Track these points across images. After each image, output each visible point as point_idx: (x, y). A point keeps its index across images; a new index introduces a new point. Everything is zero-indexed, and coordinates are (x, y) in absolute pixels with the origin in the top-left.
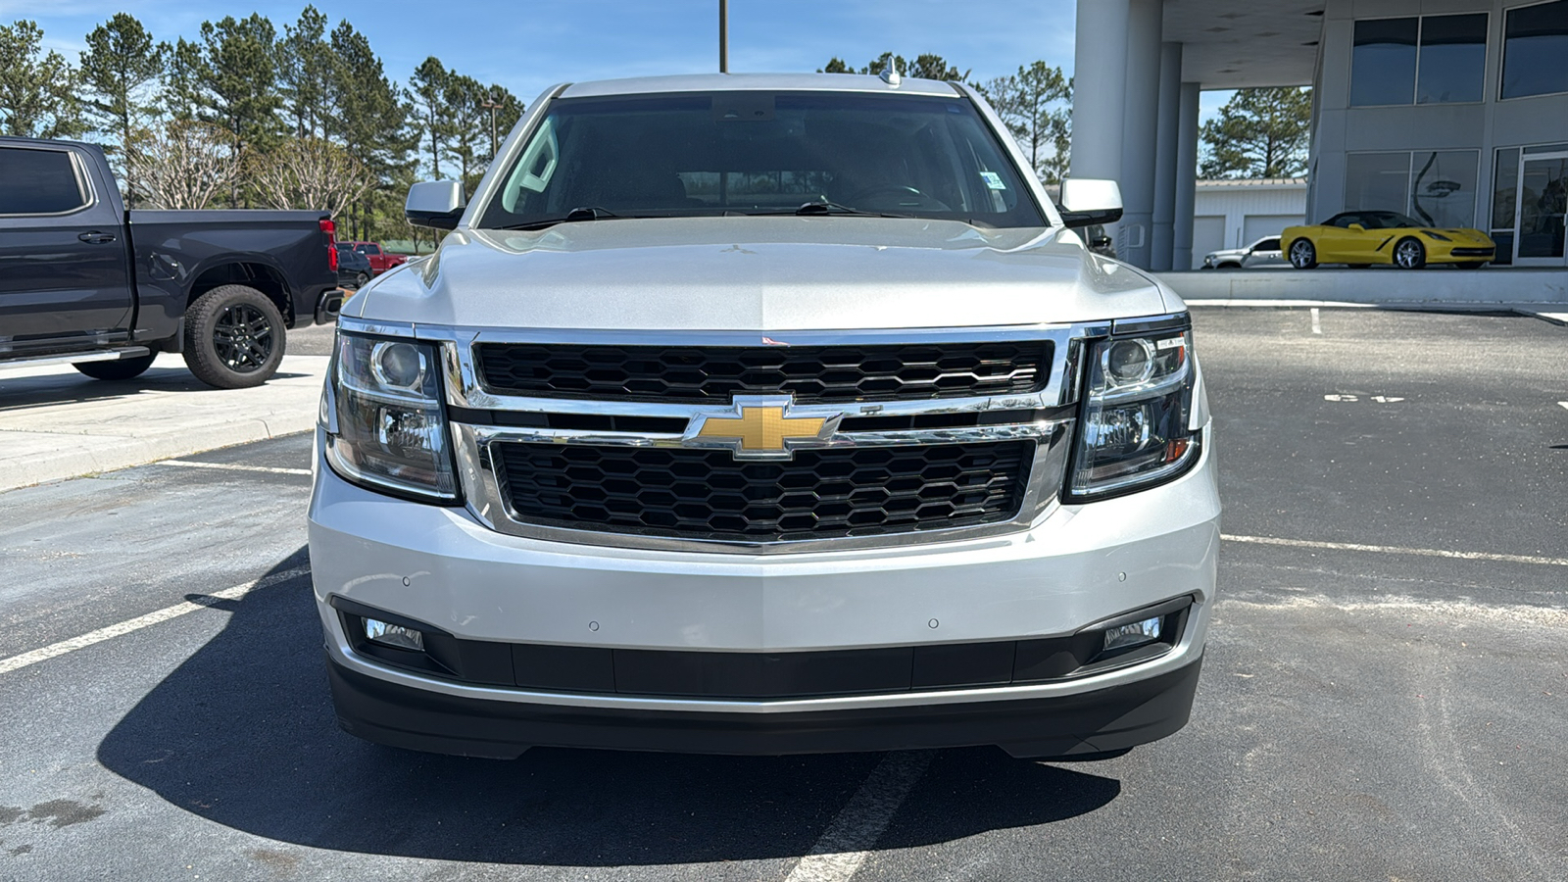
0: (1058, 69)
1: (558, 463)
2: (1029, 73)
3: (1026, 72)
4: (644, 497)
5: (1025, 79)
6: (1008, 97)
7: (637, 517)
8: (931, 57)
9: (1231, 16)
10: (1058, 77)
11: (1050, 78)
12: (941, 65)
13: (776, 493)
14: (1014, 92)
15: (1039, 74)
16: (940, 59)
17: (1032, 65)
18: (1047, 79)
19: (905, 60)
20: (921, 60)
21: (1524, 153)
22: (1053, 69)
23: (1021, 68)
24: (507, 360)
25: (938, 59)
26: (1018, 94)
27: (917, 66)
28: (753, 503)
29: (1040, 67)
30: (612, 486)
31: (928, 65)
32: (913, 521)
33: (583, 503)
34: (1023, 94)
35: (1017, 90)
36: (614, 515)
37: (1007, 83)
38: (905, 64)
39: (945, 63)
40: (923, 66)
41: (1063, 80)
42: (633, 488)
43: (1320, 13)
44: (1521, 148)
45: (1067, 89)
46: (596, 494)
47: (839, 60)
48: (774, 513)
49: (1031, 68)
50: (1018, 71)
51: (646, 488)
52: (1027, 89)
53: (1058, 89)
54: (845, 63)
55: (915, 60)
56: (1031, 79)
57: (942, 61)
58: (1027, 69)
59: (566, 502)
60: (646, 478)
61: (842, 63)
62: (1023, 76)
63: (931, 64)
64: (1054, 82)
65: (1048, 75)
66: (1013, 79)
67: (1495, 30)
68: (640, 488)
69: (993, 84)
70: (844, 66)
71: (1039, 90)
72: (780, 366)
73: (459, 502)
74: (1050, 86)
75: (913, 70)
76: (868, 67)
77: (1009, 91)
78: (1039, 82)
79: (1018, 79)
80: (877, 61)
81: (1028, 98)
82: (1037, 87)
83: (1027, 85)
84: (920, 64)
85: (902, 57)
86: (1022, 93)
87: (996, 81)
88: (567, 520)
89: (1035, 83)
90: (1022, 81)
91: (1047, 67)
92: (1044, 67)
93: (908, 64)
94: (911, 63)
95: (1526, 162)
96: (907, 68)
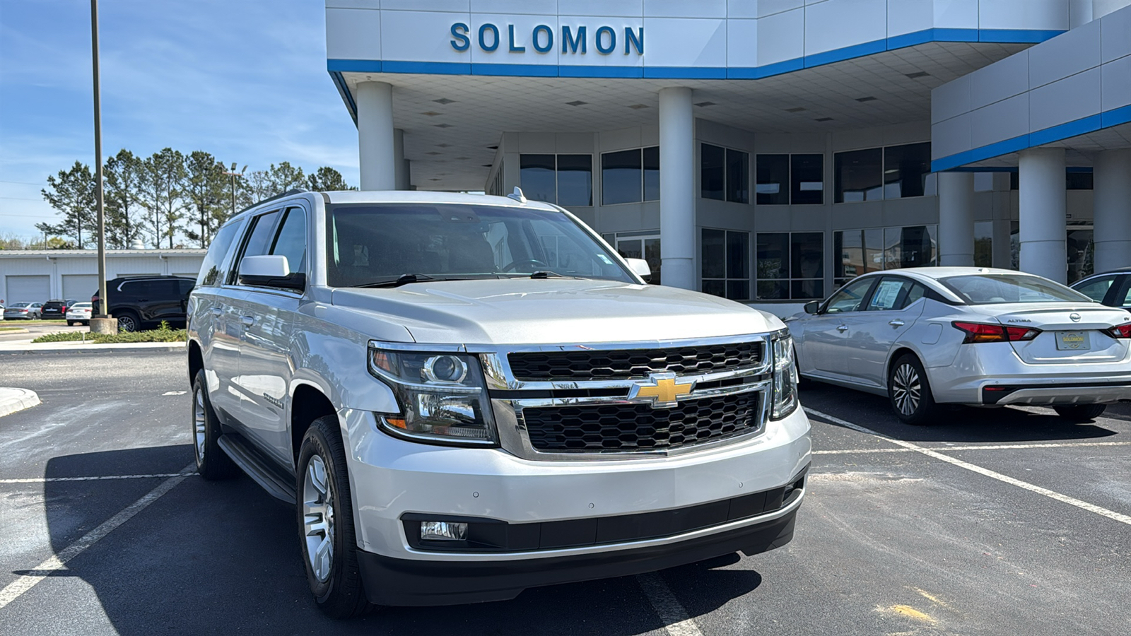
0: (300, 168)
1: (555, 418)
2: (279, 170)
3: (276, 169)
4: (604, 433)
5: (276, 174)
6: (264, 185)
7: (600, 444)
8: (202, 153)
9: (443, 146)
10: (300, 174)
11: (294, 174)
12: (210, 160)
13: (666, 425)
14: (268, 182)
15: (286, 170)
16: (210, 155)
17: (280, 164)
18: (292, 174)
19: (182, 154)
20: (194, 155)
21: (617, 236)
22: (296, 168)
23: (272, 166)
24: (523, 362)
25: (208, 155)
26: (271, 183)
27: (192, 159)
28: (658, 431)
29: (286, 166)
30: (587, 428)
31: (200, 159)
32: (720, 434)
33: (571, 439)
34: (274, 185)
35: (270, 181)
36: (589, 444)
37: (263, 175)
38: (182, 157)
39: (214, 158)
40: (197, 160)
41: (304, 176)
42: (597, 428)
43: (496, 148)
44: (616, 234)
45: (307, 182)
46: (579, 433)
47: (128, 151)
48: (665, 436)
49: (280, 167)
50: (270, 168)
51: (604, 428)
52: (278, 180)
53: (301, 182)
54: (133, 153)
55: (190, 155)
56: (280, 174)
57: (212, 157)
58: (277, 167)
59: (561, 439)
60: (604, 422)
61: (130, 153)
62: (274, 172)
63: (203, 158)
64: (298, 177)
65: (293, 172)
66: (267, 173)
67: (596, 164)
68: (601, 427)
69: (252, 176)
70: (132, 155)
71: (287, 182)
72: (665, 358)
73: (497, 446)
74: (295, 180)
75: (188, 161)
76: (152, 157)
77: (265, 181)
78: (286, 176)
79: (270, 173)
80: (160, 154)
81: (279, 187)
82: (285, 180)
83: (278, 178)
84: (194, 158)
85: (180, 152)
86: (274, 183)
87: (254, 174)
88: (561, 449)
89: (283, 177)
90: (274, 175)
91: (291, 166)
92: (289, 166)
93: (185, 157)
94: (187, 157)
95: (619, 242)
96: (184, 160)
